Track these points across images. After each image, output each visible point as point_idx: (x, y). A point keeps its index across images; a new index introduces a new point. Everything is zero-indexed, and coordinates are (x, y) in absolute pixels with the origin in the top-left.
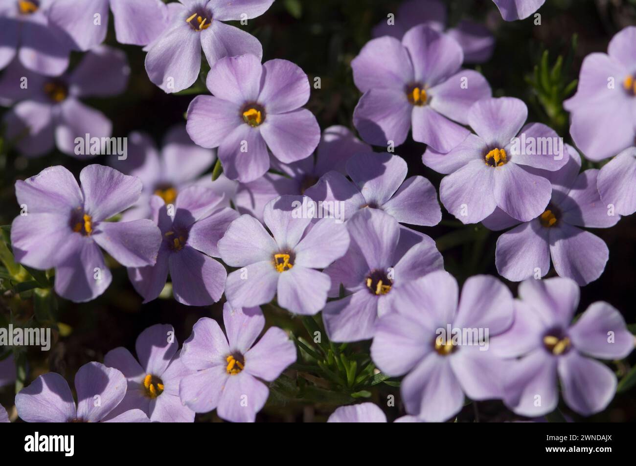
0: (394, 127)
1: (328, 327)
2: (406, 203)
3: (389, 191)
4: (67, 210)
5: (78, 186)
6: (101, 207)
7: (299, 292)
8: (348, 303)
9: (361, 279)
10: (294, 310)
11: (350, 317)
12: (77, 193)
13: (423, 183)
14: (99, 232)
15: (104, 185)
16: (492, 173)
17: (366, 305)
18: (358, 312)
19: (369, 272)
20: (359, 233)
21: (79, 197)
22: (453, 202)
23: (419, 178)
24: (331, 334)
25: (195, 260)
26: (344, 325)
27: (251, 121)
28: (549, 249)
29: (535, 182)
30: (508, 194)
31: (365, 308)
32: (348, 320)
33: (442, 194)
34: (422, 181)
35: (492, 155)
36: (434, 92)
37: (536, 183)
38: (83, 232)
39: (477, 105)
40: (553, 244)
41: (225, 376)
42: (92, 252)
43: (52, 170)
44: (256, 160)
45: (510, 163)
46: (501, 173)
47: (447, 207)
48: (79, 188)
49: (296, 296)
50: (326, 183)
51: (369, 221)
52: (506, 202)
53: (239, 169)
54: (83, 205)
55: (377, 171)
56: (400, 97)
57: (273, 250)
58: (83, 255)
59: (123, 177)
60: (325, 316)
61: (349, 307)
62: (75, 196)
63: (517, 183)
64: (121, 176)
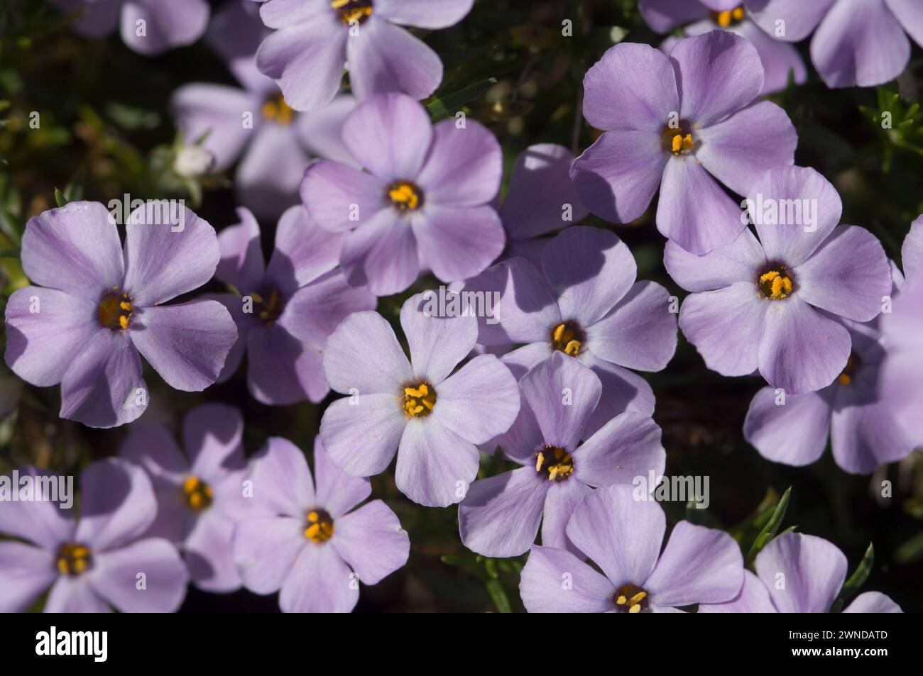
0: (632, 190)
1: (464, 524)
2: (623, 329)
3: (601, 309)
4: (95, 293)
5: (120, 244)
6: (150, 287)
7: (431, 463)
8: (500, 489)
9: (529, 453)
10: (416, 496)
11: (501, 511)
12: (117, 257)
13: (656, 295)
14: (139, 327)
15: (162, 241)
16: (763, 311)
17: (529, 495)
18: (514, 505)
19: (543, 444)
20: (537, 395)
21: (117, 265)
22: (699, 329)
23: (653, 286)
24: (465, 535)
25: (288, 350)
26: (490, 521)
27: (402, 207)
28: (829, 416)
29: (826, 337)
30: (781, 350)
31: (527, 499)
32: (496, 515)
33: (683, 316)
34: (656, 291)
35: (771, 279)
36: (707, 136)
37: (828, 338)
38: (116, 328)
39: (768, 176)
40: (839, 411)
41: (300, 541)
42: (125, 362)
43: (86, 208)
44: (397, 264)
45: (795, 298)
46: (778, 313)
47: (686, 334)
48: (121, 251)
49: (424, 472)
50: (507, 270)
51: (556, 372)
52: (775, 365)
53: (369, 273)
54: (122, 282)
55: (590, 267)
56: (651, 144)
57: (404, 378)
58: (109, 366)
59: (195, 220)
60: (463, 509)
61: (501, 496)
62: (112, 265)
63: (798, 334)
64: (193, 220)
